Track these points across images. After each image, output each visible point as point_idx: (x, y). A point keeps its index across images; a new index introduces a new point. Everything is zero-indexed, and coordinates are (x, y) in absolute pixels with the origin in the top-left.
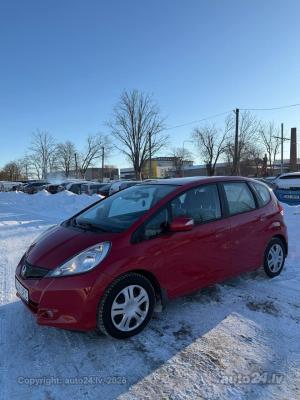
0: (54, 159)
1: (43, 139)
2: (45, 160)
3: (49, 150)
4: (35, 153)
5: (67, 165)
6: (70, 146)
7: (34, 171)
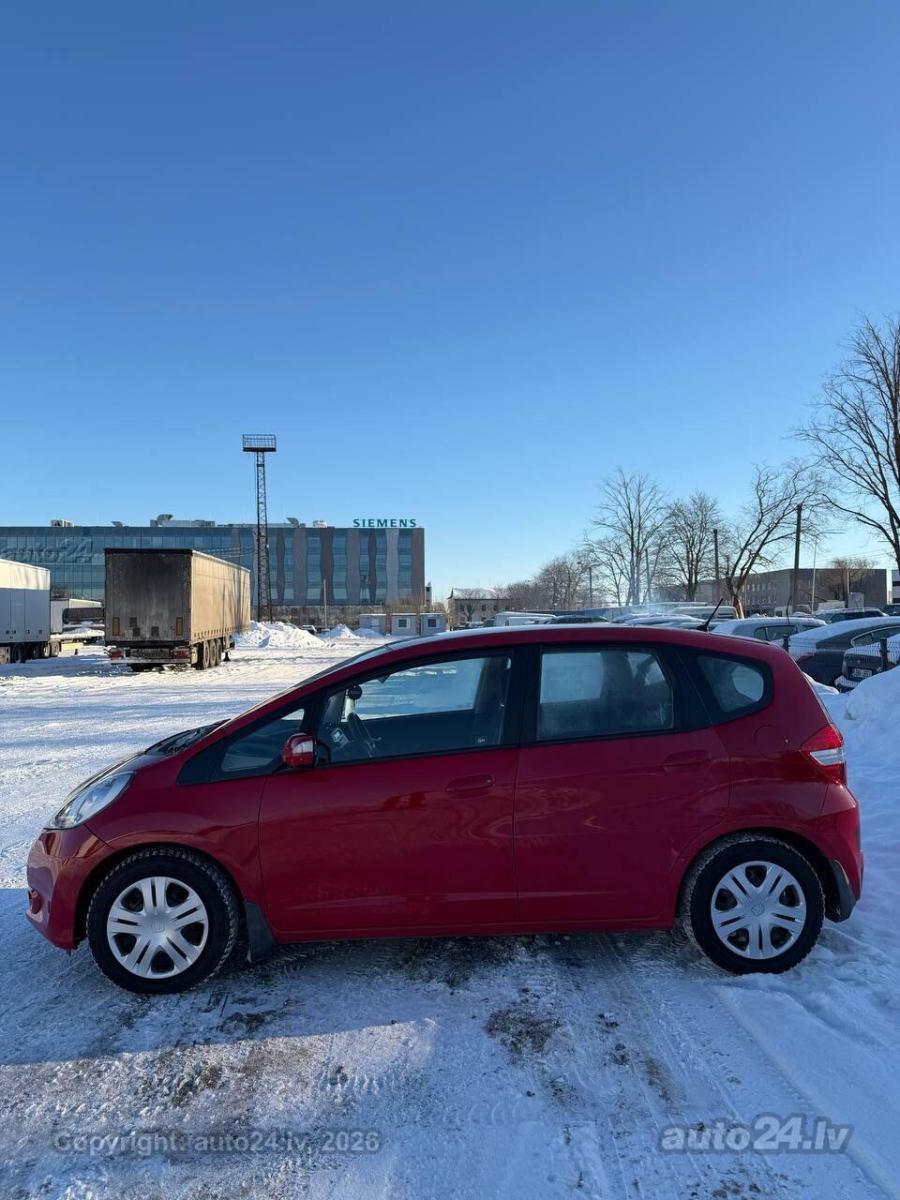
0: (661, 548)
1: (632, 495)
2: (637, 552)
3: (648, 524)
4: (610, 533)
5: (693, 565)
6: (702, 506)
7: (608, 583)
